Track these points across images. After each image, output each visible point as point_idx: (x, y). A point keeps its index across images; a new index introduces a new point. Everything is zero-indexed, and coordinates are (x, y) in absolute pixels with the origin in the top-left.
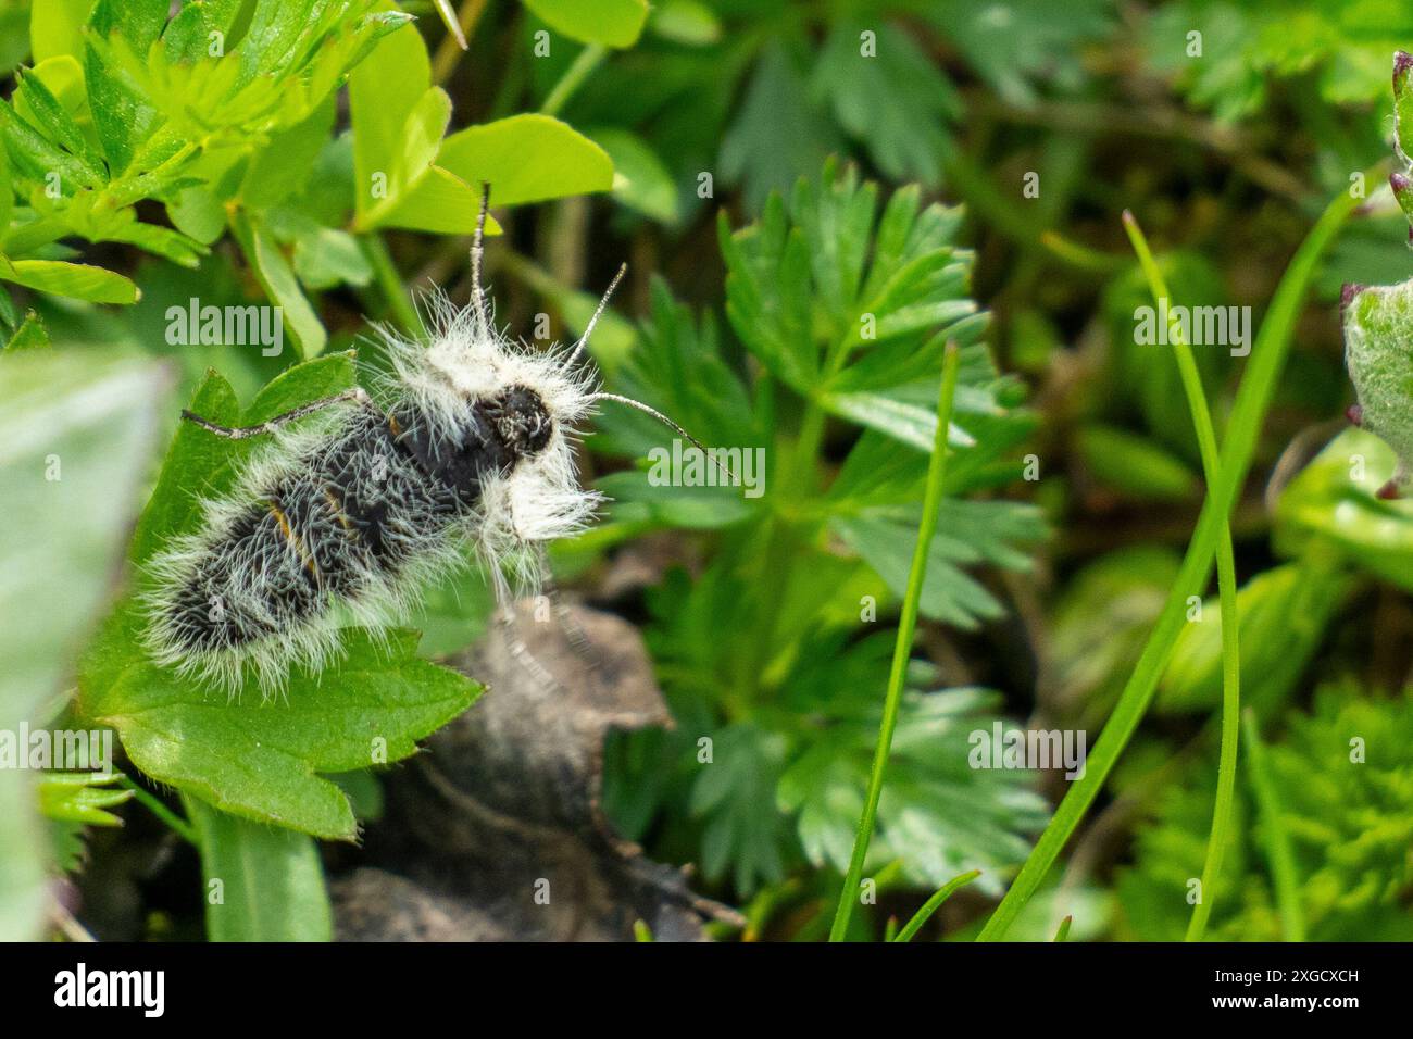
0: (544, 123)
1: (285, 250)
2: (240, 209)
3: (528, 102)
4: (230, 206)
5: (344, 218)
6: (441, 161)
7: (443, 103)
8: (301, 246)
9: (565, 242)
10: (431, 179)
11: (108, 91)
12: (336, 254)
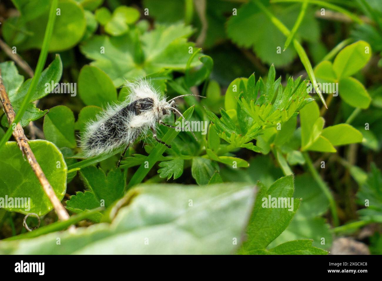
0: (346, 126)
1: (285, 156)
2: (274, 146)
3: (343, 121)
4: (272, 145)
5: (299, 148)
6: (322, 135)
7: (323, 121)
8: (289, 155)
9: (351, 154)
10: (320, 139)
11: (242, 116)
12: (297, 157)
